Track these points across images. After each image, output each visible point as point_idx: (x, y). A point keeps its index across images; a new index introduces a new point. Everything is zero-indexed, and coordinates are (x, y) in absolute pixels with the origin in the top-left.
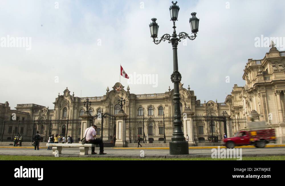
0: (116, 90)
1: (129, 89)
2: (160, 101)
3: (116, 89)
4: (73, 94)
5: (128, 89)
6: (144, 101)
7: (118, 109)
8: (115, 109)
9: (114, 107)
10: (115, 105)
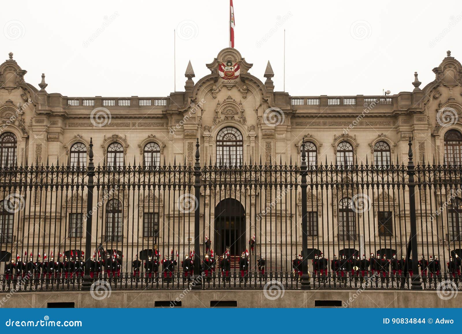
0: (222, 74)
1: (273, 76)
2: (380, 123)
3: (222, 70)
4: (40, 82)
5: (269, 75)
6: (321, 120)
7: (230, 146)
8: (217, 146)
9: (214, 139)
10: (218, 129)
